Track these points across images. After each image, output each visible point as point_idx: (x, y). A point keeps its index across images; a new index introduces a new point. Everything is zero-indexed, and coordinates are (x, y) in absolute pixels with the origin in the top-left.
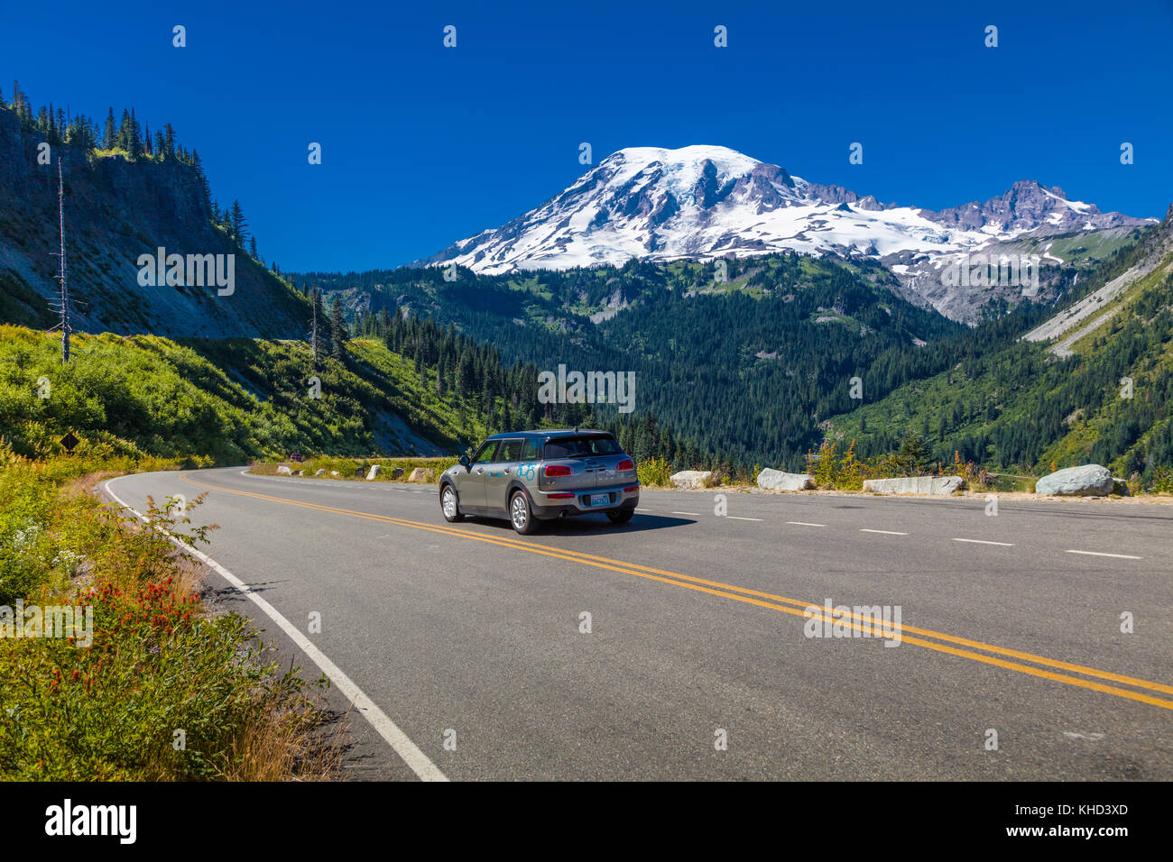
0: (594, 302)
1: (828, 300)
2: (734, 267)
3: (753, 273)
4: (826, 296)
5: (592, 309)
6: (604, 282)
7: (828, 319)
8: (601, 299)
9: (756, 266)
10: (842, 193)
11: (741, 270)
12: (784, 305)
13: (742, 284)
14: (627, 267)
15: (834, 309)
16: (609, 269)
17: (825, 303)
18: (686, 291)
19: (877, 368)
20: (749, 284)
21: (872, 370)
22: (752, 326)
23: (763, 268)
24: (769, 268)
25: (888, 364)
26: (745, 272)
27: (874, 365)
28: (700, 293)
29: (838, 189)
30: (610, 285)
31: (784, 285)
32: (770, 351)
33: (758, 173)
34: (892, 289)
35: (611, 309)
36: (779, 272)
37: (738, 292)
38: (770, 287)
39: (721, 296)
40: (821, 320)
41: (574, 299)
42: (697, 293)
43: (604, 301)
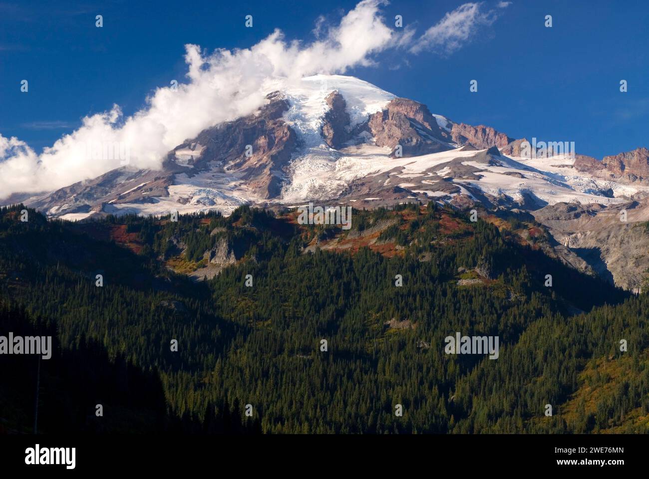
0: (195, 257)
1: (470, 259)
2: (362, 220)
3: (385, 226)
4: (468, 255)
5: (193, 264)
6: (209, 232)
7: (472, 282)
8: (203, 252)
9: (388, 218)
10: (492, 134)
11: (371, 222)
12: (419, 265)
13: (371, 238)
14: (236, 215)
15: (477, 270)
16: (215, 216)
17: (467, 263)
18: (305, 246)
19: (525, 342)
20: (380, 239)
21: (520, 344)
22: (382, 289)
23: (395, 222)
24: (403, 221)
25: (538, 337)
26: (374, 224)
27: (523, 337)
28: (322, 248)
29: (487, 130)
30: (214, 236)
31: (419, 242)
32: (402, 319)
33: (395, 109)
34: (546, 248)
35: (215, 266)
36: (415, 225)
37: (367, 249)
38: (405, 243)
39: (345, 251)
40: (464, 282)
41: (173, 251)
42: (318, 248)
43: (207, 255)
